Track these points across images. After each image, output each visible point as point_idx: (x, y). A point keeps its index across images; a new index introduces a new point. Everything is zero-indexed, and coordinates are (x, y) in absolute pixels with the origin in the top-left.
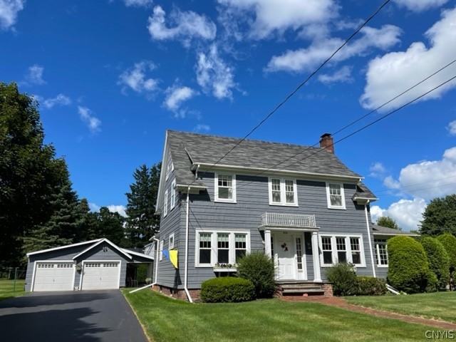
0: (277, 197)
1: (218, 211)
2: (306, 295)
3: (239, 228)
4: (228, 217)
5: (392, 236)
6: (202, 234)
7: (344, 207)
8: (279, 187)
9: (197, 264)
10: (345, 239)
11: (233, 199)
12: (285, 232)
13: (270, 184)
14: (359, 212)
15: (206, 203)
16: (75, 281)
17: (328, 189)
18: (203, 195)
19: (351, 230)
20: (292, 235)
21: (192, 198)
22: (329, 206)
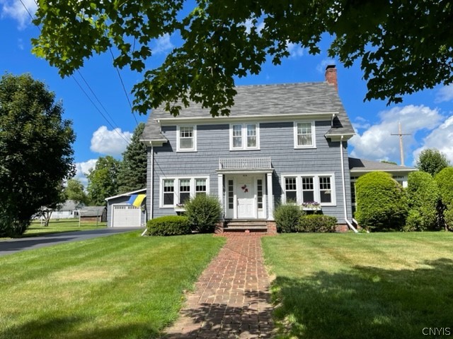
0: (237, 142)
1: (179, 160)
2: (247, 232)
3: (200, 173)
6: (165, 181)
7: (314, 145)
8: (240, 132)
9: (162, 205)
10: (314, 179)
11: (194, 148)
12: (244, 175)
13: (231, 131)
14: (333, 149)
15: (169, 154)
16: (141, 219)
17: (295, 129)
18: (167, 147)
19: (321, 169)
20: (253, 178)
21: (157, 150)
22: (296, 146)
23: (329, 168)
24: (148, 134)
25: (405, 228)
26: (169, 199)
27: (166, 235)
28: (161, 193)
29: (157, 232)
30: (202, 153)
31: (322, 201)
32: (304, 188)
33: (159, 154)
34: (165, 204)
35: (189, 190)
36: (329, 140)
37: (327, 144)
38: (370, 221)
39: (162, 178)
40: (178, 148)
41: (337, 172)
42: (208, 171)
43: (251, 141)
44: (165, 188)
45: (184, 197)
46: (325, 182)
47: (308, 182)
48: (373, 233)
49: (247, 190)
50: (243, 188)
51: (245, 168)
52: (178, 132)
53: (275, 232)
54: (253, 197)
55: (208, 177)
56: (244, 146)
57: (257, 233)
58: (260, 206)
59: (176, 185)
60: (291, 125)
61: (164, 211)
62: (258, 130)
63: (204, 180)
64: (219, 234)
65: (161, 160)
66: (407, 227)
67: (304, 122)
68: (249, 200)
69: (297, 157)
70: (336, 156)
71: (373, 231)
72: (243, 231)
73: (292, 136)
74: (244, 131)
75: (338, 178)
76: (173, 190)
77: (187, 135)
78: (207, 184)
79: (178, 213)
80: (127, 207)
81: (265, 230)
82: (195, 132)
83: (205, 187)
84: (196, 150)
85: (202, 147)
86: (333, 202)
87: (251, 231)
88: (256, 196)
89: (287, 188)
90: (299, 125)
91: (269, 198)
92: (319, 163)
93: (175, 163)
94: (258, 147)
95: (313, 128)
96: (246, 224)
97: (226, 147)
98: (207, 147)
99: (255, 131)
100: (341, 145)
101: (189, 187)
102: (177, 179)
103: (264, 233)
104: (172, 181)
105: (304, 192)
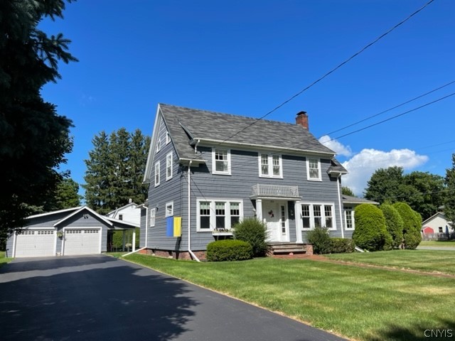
0: (265, 170)
1: (215, 182)
2: (291, 254)
3: (234, 197)
4: (224, 188)
5: (359, 204)
6: (201, 203)
7: (320, 179)
8: (267, 161)
9: (198, 229)
10: (321, 207)
11: (229, 172)
12: (272, 201)
13: (260, 158)
14: (333, 183)
15: (205, 175)
16: (57, 246)
17: (307, 163)
18: (202, 168)
19: (326, 199)
20: (277, 204)
21: (193, 170)
22: (309, 178)
23: (331, 199)
24: (184, 152)
26: (205, 223)
28: (198, 216)
30: (236, 178)
32: (315, 215)
33: (196, 174)
34: (201, 227)
35: (224, 214)
36: (329, 175)
37: (328, 178)
39: (198, 200)
40: (214, 171)
41: (336, 202)
43: (276, 171)
44: (201, 211)
50: (270, 213)
51: (279, 195)
52: (214, 154)
53: (312, 253)
54: (278, 221)
55: (241, 201)
56: (271, 174)
58: (284, 230)
59: (212, 208)
61: (201, 235)
62: (280, 160)
63: (238, 204)
65: (197, 181)
67: (313, 158)
69: (309, 188)
70: (335, 189)
72: (288, 253)
74: (270, 159)
75: (337, 207)
76: (209, 213)
77: (221, 158)
78: (241, 208)
79: (215, 237)
80: (36, 232)
81: (304, 252)
82: (229, 156)
83: (238, 211)
84: (230, 174)
85: (235, 171)
86: (334, 227)
87: (295, 253)
88: (281, 220)
89: (303, 215)
90: (311, 161)
92: (325, 194)
93: (212, 185)
94: (281, 176)
95: (319, 164)
97: (256, 173)
98: (240, 172)
99: (278, 162)
103: (304, 255)
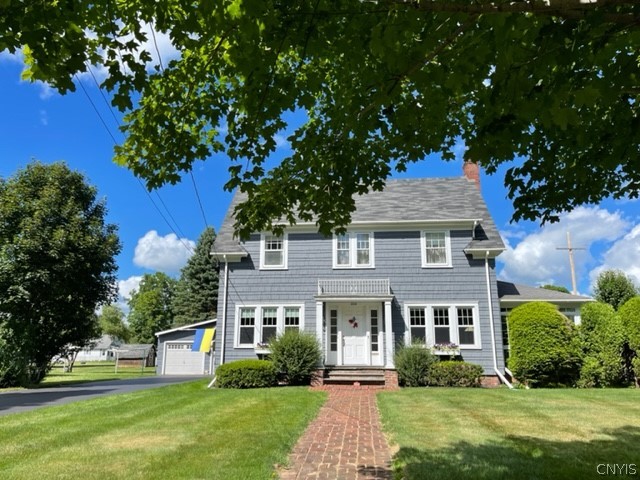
0: (343, 256)
1: (264, 281)
2: (357, 384)
3: (291, 299)
6: (243, 310)
7: (449, 264)
8: (348, 244)
9: (236, 342)
10: (450, 310)
11: (284, 265)
12: (354, 303)
13: (335, 242)
14: (476, 269)
15: (249, 272)
16: (206, 363)
17: (423, 240)
18: (246, 262)
19: (459, 296)
20: (365, 307)
21: (233, 266)
22: (424, 264)
23: (471, 296)
24: (222, 245)
25: (579, 382)
26: (247, 336)
27: (243, 387)
28: (237, 327)
29: (230, 383)
30: (294, 272)
31: (462, 341)
32: (436, 323)
33: (236, 272)
34: (241, 342)
35: (275, 323)
36: (469, 256)
37: (467, 262)
38: (530, 372)
39: (237, 306)
40: (262, 264)
41: (482, 301)
42: (302, 297)
43: (362, 257)
44: (243, 320)
45: (269, 334)
46: (465, 315)
47: (441, 315)
48: (534, 390)
49: (356, 325)
50: (351, 321)
51: (354, 293)
52: (262, 243)
53: (396, 385)
54: (365, 335)
55: (302, 306)
56: (353, 263)
57: (370, 387)
58: (375, 348)
59: (258, 317)
60: (416, 235)
61: (240, 353)
62: (372, 241)
63: (297, 309)
64: (317, 387)
65: (237, 281)
66: (582, 382)
67: (435, 232)
68: (359, 338)
69: (425, 279)
70: (480, 279)
71: (534, 386)
72: (351, 383)
73: (419, 250)
74: (353, 242)
75: (483, 309)
76: (253, 323)
77: (274, 247)
78: (301, 314)
79: (260, 356)
80: (185, 346)
81: (382, 383)
82: (286, 243)
83: (297, 319)
84: (286, 268)
85: (295, 264)
86: (478, 344)
87: (362, 383)
88: (368, 333)
89: (412, 323)
90: (428, 235)
91: (387, 337)
92: (458, 288)
93: (257, 285)
94: (372, 264)
95: (448, 240)
96: (355, 373)
97: (327, 263)
98: (302, 264)
99: (368, 244)
100: (487, 264)
101: (275, 319)
102: (259, 307)
103: (381, 386)
104: (253, 310)
105: (436, 329)
